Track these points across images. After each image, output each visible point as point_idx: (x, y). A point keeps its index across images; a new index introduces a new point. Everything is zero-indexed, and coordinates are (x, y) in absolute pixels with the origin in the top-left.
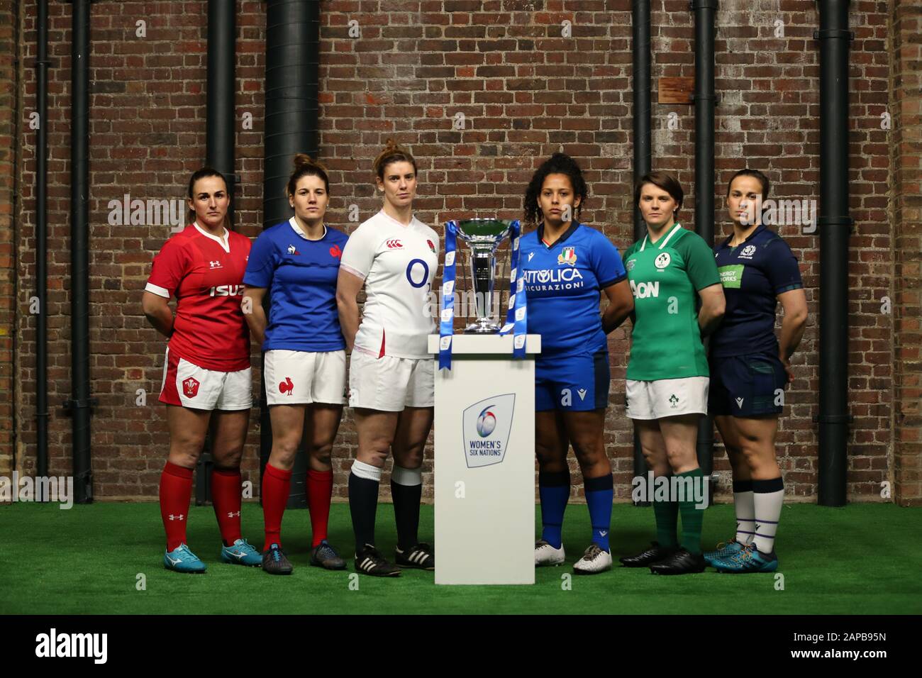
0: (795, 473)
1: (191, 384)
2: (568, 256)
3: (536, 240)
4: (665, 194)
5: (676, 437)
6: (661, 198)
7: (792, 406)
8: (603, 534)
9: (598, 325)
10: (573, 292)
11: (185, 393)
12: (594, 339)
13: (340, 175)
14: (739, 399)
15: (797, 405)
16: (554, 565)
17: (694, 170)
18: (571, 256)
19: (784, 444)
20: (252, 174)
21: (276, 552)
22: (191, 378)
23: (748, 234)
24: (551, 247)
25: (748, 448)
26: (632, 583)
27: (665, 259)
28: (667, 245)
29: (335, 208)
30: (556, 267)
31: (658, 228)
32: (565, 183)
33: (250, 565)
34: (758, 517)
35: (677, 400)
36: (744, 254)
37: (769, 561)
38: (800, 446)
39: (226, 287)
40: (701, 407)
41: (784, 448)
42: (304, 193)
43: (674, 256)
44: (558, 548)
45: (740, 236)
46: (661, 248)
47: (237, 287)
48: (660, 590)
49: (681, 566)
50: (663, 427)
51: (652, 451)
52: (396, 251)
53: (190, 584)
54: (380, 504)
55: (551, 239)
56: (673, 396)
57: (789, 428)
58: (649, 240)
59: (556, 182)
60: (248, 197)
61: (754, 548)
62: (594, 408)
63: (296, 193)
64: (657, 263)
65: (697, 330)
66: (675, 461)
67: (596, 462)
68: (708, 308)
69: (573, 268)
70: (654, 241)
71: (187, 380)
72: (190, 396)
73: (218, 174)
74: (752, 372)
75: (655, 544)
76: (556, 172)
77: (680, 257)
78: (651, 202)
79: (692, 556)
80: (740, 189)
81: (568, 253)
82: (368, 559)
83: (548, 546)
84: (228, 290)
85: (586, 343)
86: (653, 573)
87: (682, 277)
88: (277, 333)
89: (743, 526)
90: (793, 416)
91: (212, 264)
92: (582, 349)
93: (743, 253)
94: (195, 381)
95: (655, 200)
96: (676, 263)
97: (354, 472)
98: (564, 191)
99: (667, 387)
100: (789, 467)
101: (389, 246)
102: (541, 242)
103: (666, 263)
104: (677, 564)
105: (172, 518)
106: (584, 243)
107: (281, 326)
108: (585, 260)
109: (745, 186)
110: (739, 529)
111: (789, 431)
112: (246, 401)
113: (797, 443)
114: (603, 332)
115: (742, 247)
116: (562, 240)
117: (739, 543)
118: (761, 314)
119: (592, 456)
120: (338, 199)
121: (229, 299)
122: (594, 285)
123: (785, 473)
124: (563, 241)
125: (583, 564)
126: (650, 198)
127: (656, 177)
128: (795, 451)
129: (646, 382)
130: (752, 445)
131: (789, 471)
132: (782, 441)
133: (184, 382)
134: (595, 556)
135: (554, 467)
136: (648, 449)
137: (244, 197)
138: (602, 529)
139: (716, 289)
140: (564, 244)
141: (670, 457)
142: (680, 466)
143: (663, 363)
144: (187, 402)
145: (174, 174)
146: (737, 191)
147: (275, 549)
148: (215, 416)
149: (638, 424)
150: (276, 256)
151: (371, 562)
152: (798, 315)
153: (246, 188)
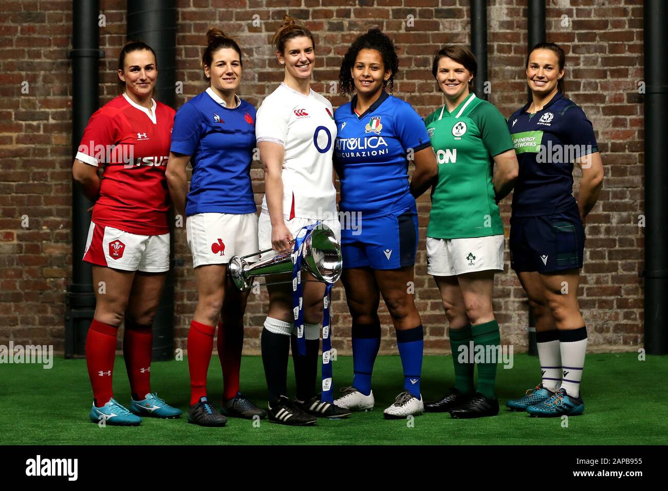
0: (623, 324)
1: (117, 246)
2: (374, 126)
3: (349, 111)
4: (461, 66)
5: (473, 291)
6: (457, 70)
7: (620, 262)
8: (413, 382)
9: (404, 189)
10: (379, 158)
11: (111, 254)
12: (398, 203)
13: (197, 51)
14: (544, 256)
15: (624, 262)
16: (364, 410)
17: (527, 44)
18: (377, 125)
19: (612, 298)
20: (115, 49)
21: (206, 405)
22: (118, 241)
23: (546, 102)
24: (361, 117)
25: (554, 301)
26: (474, 428)
27: (462, 128)
28: (462, 115)
29: (193, 80)
30: (363, 136)
31: (454, 99)
32: (376, 58)
33: (164, 417)
34: (564, 364)
35: (474, 258)
36: (543, 121)
37: (578, 405)
38: (627, 300)
39: (152, 158)
40: (495, 264)
41: (612, 301)
42: (221, 65)
43: (469, 125)
44: (367, 394)
45: (539, 104)
46: (457, 117)
47: (161, 158)
48: (500, 434)
49: (478, 410)
50: (461, 282)
51: (453, 304)
52: (303, 119)
53: (61, 431)
54: (243, 356)
55: (363, 109)
56: (471, 254)
57: (617, 283)
58: (446, 110)
59: (368, 56)
60: (112, 71)
61: (564, 393)
62: (400, 266)
63: (213, 65)
64: (455, 131)
65: (492, 192)
66: (473, 313)
67: (406, 315)
68: (503, 173)
69: (378, 136)
70: (451, 110)
71: (114, 242)
72: (116, 258)
73: (148, 48)
74: (555, 231)
75: (453, 391)
76: (369, 48)
77: (475, 126)
78: (447, 74)
79: (488, 401)
80: (537, 61)
81: (375, 122)
82: (283, 410)
83: (358, 393)
84: (153, 161)
85: (391, 206)
86: (452, 417)
87: (478, 144)
88: (204, 197)
89: (549, 373)
90: (621, 272)
91: (140, 136)
92: (387, 211)
93: (541, 120)
94: (121, 243)
95: (452, 72)
96: (471, 131)
97: (267, 328)
98: (375, 66)
99: (465, 245)
100: (616, 319)
101: (297, 114)
102: (353, 113)
103: (463, 132)
104: (475, 408)
105: (101, 374)
106: (390, 113)
107: (208, 191)
108: (390, 128)
109: (543, 59)
110: (545, 376)
111: (617, 285)
112: (165, 264)
113: (625, 296)
114: (410, 195)
115: (540, 114)
116: (370, 110)
117: (546, 389)
118: (561, 176)
119: (401, 310)
120: (195, 73)
121: (154, 169)
122: (399, 152)
123: (614, 325)
124: (372, 111)
125: (393, 410)
126: (446, 71)
127: (452, 51)
128: (622, 304)
129: (446, 240)
130: (558, 298)
131: (616, 322)
132: (611, 295)
133: (110, 244)
134: (405, 402)
135: (365, 320)
136: (449, 303)
137: (108, 71)
138: (413, 377)
139: (511, 154)
140: (372, 114)
141: (468, 310)
142: (478, 318)
143: (462, 224)
144: (112, 263)
145: (43, 50)
146: (535, 64)
147: (205, 402)
148: (137, 278)
149: (439, 280)
150: (203, 125)
151: (287, 412)
152: (595, 177)
153: (110, 63)
